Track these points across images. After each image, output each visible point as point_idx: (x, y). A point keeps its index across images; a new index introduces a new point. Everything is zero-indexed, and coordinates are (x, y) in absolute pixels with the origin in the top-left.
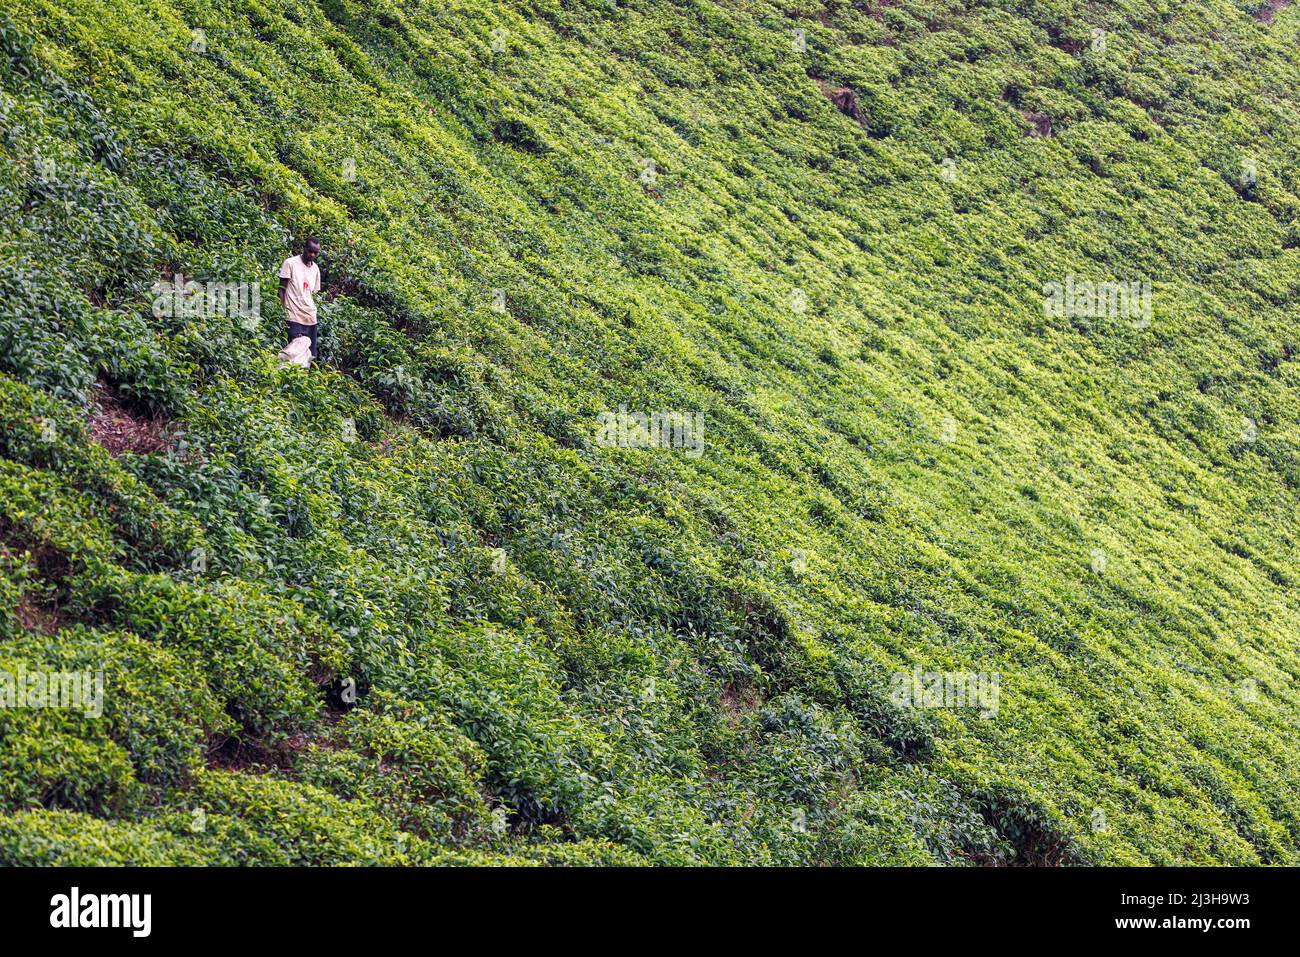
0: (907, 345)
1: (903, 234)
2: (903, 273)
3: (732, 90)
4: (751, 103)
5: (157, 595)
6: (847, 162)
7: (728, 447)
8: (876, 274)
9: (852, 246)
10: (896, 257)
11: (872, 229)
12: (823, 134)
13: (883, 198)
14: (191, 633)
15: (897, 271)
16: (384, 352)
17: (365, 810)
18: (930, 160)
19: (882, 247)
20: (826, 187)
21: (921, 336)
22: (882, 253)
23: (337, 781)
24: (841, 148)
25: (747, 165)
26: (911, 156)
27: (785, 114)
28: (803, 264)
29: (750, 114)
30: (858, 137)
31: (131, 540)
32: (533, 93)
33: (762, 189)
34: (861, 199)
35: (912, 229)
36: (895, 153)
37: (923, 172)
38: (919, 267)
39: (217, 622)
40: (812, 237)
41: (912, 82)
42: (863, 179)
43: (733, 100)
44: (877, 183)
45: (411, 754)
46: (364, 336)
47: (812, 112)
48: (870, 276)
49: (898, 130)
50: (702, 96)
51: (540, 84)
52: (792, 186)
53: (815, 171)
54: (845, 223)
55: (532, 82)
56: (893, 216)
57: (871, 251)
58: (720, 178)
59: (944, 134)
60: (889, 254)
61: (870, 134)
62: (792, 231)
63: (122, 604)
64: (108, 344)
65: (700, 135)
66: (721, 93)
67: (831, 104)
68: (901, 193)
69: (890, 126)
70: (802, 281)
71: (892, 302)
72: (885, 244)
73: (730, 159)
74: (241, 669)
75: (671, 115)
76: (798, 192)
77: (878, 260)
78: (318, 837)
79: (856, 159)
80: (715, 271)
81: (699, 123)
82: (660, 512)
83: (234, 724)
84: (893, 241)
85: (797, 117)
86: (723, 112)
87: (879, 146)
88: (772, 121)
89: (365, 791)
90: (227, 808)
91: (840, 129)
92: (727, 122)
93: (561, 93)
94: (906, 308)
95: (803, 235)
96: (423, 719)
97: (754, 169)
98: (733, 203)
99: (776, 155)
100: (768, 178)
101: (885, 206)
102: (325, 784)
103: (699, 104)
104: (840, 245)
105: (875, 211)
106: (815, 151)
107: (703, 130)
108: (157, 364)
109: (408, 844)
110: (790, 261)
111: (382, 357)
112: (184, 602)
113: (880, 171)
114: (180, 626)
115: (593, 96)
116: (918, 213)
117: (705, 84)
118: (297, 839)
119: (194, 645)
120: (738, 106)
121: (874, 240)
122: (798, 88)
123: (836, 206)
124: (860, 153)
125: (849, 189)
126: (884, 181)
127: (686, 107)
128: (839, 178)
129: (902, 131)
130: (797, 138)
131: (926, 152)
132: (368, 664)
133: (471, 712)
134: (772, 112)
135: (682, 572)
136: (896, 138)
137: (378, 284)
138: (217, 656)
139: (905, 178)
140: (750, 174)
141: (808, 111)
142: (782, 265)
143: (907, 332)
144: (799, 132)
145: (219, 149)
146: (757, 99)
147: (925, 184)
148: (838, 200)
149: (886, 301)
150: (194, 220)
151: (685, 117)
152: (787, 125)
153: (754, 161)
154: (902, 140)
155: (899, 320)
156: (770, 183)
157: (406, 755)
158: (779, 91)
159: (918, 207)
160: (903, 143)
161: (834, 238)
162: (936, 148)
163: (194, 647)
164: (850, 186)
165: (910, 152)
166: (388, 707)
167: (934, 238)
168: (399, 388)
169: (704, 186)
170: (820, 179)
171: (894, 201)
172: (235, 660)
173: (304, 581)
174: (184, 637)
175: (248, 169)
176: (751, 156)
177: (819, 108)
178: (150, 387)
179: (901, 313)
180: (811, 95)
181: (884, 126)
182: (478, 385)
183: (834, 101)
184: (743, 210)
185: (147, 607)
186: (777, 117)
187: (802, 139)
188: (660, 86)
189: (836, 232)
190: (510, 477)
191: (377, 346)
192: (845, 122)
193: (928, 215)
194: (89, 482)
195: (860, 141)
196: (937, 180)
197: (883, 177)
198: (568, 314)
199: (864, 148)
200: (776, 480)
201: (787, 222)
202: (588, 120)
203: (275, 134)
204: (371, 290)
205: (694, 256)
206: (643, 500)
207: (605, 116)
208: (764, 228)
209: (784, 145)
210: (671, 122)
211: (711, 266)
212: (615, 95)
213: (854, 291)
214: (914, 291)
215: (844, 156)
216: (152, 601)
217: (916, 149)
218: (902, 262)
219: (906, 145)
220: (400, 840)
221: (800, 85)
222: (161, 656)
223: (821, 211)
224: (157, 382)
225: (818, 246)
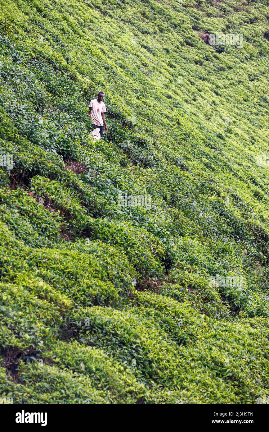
0: (239, 131)
1: (231, 89)
2: (232, 104)
3: (165, 35)
4: (173, 40)
5: (105, 226)
6: (209, 62)
7: (222, 170)
8: (223, 104)
9: (214, 94)
10: (229, 98)
11: (220, 88)
12: (200, 51)
13: (223, 76)
14: (119, 241)
15: (230, 103)
16: (121, 135)
17: (188, 306)
18: (239, 61)
19: (224, 94)
20: (202, 71)
21: (243, 128)
22: (225, 97)
23: (176, 295)
24: (206, 57)
25: (173, 63)
26: (232, 60)
27: (185, 44)
28: (199, 101)
29: (172, 44)
30: (212, 52)
31: (86, 206)
32: (99, 36)
33: (180, 73)
34: (215, 76)
35: (234, 87)
36: (226, 58)
37: (237, 66)
38: (237, 101)
39: (127, 237)
40: (200, 90)
41: (231, 31)
42: (215, 68)
43: (166, 39)
44: (221, 70)
45: (197, 285)
46: (113, 129)
47: (195, 43)
48: (221, 105)
49: (227, 50)
50: (155, 37)
51: (101, 33)
52: (190, 71)
53: (198, 65)
54: (210, 85)
55: (98, 32)
56: (227, 83)
57: (220, 96)
58: (166, 68)
59: (243, 51)
60: (227, 97)
61: (217, 51)
62: (193, 89)
63: (93, 230)
64: (50, 133)
65: (155, 52)
66: (161, 36)
67: (202, 40)
68: (229, 74)
69: (224, 48)
70: (200, 107)
71: (230, 115)
72: (225, 93)
73: (167, 61)
74: (137, 254)
75: (145, 44)
76: (192, 74)
77: (223, 99)
78: (181, 316)
79: (212, 61)
80: (178, 104)
81: (155, 47)
82: (219, 195)
83: (139, 274)
84: (228, 92)
85: (190, 45)
86: (163, 43)
87: (220, 56)
88: (181, 46)
89: (186, 299)
90: (149, 305)
91: (206, 50)
92: (165, 47)
93: (108, 37)
94: (235, 117)
95: (197, 90)
96: (198, 272)
97: (176, 65)
98: (172, 78)
99: (183, 59)
100: (181, 68)
101: (224, 78)
102: (172, 297)
103: (154, 41)
104: (209, 94)
105: (220, 81)
106: (197, 58)
107: (156, 50)
108: (67, 140)
109: (205, 318)
110: (195, 100)
111: (120, 137)
112: (115, 229)
113: (221, 65)
114: (115, 238)
115: (118, 37)
116: (236, 81)
117: (155, 33)
118: (174, 317)
119: (120, 245)
120: (168, 41)
121: (221, 91)
122: (189, 34)
123: (206, 79)
124: (213, 58)
125: (210, 72)
126: (223, 69)
127: (149, 40)
128: (206, 68)
129: (228, 50)
130: (190, 53)
131: (238, 58)
132: (170, 252)
133: (210, 269)
134: (180, 43)
135: (232, 218)
136: (226, 52)
137: (114, 110)
138: (129, 249)
139: (230, 68)
140: (174, 67)
141: (194, 43)
142: (192, 102)
143: (238, 126)
144: (191, 51)
145: (52, 59)
146: (175, 38)
147: (238, 70)
148: (207, 77)
149: (228, 115)
150: (53, 86)
151: (149, 45)
152: (186, 48)
153: (176, 62)
154: (228, 53)
155: (234, 122)
156: (182, 70)
157: (196, 286)
158: (182, 35)
159: (236, 79)
160: (229, 55)
161: (207, 91)
162: (241, 56)
163: (120, 246)
164: (211, 71)
165: (231, 58)
166: (185, 268)
167: (242, 91)
168: (129, 149)
169: (161, 71)
170: (200, 68)
171: (227, 77)
172: (134, 250)
173: (139, 221)
174: (117, 242)
175: (62, 66)
176: (174, 60)
177: (197, 42)
178: (65, 149)
179: (234, 120)
180: (194, 36)
181: (221, 48)
182: (152, 147)
183: (203, 39)
184: (176, 81)
185: (103, 231)
186: (182, 45)
187: (192, 53)
188: (139, 34)
189: (207, 89)
190: (171, 182)
191: (117, 133)
192: (207, 47)
193: (240, 82)
194: (71, 184)
195: (213, 54)
196: (242, 69)
197: (222, 68)
198: (162, 121)
199: (215, 56)
200: (240, 183)
201: (190, 85)
202: (119, 47)
203: (63, 53)
204: (112, 112)
205: (169, 98)
206: (212, 191)
207: (124, 45)
208: (184, 87)
209: (185, 55)
210: (145, 47)
211: (176, 102)
212: (125, 37)
213: (218, 111)
214: (237, 111)
215: (207, 60)
216: (104, 229)
217: (234, 57)
218: (232, 100)
219: (230, 55)
220: (202, 317)
221: (190, 33)
222: (112, 249)
223: (201, 81)
224: (67, 147)
225: (202, 94)
